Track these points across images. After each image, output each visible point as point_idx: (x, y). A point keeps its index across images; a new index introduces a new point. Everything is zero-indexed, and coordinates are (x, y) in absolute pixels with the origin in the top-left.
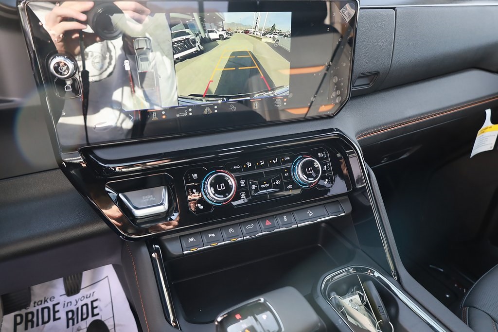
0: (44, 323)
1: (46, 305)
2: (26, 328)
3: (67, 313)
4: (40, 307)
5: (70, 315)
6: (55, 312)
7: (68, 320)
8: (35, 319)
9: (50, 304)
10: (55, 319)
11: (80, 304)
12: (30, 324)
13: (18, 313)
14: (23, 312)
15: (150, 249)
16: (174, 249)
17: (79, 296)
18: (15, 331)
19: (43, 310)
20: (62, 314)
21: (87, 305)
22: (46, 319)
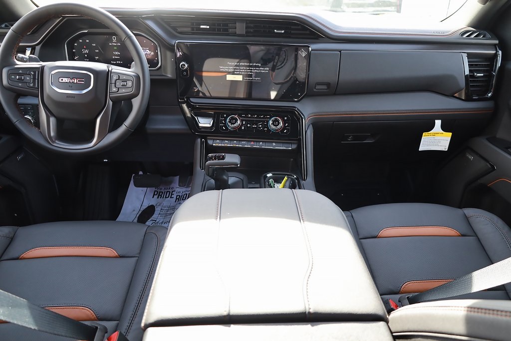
0: (166, 197)
1: (169, 190)
2: (158, 198)
3: (177, 196)
4: (166, 191)
5: (178, 197)
6: (172, 194)
7: (177, 199)
8: (163, 195)
9: (171, 191)
10: (171, 197)
11: (184, 193)
12: (160, 197)
13: (156, 190)
14: (159, 191)
15: (201, 140)
16: (210, 142)
17: (184, 189)
18: (153, 197)
19: (167, 192)
20: (174, 196)
21: (187, 194)
22: (167, 196)
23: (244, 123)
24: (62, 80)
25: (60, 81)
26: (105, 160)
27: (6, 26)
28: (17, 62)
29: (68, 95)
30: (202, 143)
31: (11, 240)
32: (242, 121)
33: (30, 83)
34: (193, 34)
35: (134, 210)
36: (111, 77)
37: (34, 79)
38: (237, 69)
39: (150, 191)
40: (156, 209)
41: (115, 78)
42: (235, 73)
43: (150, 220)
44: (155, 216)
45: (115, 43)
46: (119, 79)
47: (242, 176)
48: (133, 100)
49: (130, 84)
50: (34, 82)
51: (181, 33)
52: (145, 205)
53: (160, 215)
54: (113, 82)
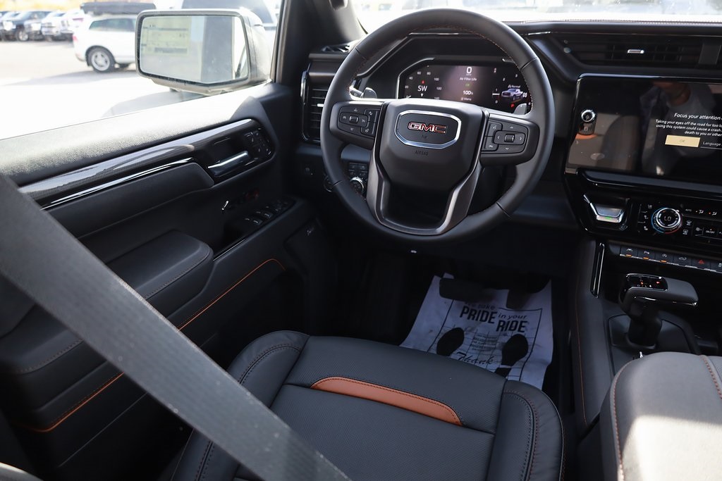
0: (481, 320)
1: (487, 310)
2: (469, 318)
3: (500, 321)
4: (482, 309)
5: (502, 324)
6: (491, 317)
7: (499, 326)
8: (476, 316)
9: (490, 311)
10: (489, 322)
11: (512, 319)
12: (472, 317)
13: (467, 305)
14: (470, 307)
15: (598, 244)
16: (614, 250)
17: (512, 313)
18: (461, 316)
19: (484, 312)
20: (496, 321)
21: (517, 322)
22: (484, 318)
23: (689, 223)
24: (413, 126)
25: (411, 127)
26: (412, 251)
27: (327, 50)
28: (352, 97)
29: (418, 150)
30: (599, 250)
31: (299, 355)
32: (684, 220)
33: (365, 128)
34: (606, 63)
35: (431, 331)
36: (488, 127)
37: (372, 122)
38: (692, 126)
39: (457, 306)
40: (465, 336)
41: (494, 128)
42: (687, 132)
43: (457, 351)
44: (464, 347)
45: (469, 77)
46: (501, 130)
47: (681, 323)
48: (519, 167)
49: (520, 138)
50: (370, 128)
51: (585, 62)
52: (450, 325)
53: (471, 348)
54: (491, 133)
